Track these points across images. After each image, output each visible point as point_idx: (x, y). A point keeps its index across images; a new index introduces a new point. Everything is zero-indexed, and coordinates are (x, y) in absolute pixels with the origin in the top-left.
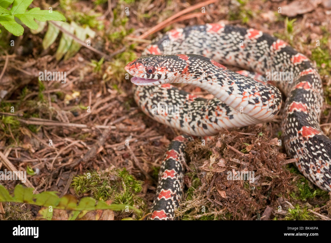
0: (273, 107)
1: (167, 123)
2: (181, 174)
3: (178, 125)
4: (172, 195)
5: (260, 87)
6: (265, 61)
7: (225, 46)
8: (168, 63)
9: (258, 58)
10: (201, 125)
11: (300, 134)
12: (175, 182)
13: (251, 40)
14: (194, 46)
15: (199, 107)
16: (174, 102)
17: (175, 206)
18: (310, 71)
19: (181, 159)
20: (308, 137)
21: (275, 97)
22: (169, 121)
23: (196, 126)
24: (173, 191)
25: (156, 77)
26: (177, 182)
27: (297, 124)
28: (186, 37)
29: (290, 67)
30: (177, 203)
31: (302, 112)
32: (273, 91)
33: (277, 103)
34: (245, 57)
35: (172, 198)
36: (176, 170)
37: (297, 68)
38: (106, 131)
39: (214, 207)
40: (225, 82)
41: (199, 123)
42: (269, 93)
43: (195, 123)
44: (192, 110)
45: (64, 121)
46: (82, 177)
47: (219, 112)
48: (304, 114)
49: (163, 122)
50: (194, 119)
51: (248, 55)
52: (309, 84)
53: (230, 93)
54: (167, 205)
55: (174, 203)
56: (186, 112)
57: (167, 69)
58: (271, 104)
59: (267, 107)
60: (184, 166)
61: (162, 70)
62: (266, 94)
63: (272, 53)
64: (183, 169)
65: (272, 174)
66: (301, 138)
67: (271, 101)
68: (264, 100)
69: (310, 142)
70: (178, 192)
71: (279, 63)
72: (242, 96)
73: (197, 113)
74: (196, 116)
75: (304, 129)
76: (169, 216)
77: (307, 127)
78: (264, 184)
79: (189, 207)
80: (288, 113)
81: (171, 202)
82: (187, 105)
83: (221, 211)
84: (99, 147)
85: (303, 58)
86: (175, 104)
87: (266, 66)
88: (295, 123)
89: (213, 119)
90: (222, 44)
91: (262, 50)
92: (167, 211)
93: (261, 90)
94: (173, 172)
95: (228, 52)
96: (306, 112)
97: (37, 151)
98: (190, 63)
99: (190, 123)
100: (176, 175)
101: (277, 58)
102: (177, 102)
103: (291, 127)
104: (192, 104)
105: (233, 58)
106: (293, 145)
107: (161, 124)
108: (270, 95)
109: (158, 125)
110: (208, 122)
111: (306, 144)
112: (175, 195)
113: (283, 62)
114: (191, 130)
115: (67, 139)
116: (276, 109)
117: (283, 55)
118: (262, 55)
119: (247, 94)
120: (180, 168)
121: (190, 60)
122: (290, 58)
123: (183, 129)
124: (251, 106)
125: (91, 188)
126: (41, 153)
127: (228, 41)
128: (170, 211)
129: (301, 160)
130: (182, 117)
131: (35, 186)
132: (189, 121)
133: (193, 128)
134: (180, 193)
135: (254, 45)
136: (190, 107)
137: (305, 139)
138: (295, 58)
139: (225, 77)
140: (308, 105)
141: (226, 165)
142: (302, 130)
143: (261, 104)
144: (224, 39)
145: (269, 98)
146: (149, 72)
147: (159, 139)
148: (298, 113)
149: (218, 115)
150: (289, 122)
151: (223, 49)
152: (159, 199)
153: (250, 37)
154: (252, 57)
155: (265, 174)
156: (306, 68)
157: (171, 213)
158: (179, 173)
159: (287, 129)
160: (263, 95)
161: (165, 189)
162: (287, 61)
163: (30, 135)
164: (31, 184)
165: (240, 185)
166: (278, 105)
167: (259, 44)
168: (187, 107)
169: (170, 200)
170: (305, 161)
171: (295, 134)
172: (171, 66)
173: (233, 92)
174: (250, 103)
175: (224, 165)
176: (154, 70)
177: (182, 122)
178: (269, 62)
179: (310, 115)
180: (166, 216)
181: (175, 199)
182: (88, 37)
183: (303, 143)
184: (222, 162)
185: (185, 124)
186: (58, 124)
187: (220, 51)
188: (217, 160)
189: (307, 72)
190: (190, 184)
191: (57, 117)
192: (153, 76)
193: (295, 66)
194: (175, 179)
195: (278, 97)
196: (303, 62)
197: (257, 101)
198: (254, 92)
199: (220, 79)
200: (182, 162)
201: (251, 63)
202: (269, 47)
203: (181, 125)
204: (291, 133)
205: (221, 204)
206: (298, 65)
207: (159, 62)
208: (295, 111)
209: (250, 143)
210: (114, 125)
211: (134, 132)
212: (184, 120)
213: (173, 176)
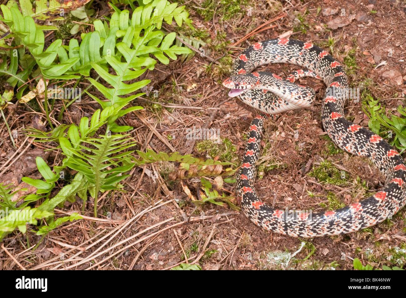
0: (310, 100)
1: (251, 105)
2: (259, 139)
3: (258, 108)
4: (254, 153)
5: (302, 90)
6: (315, 64)
7: (289, 53)
8: (247, 79)
9: (310, 61)
10: (270, 108)
11: (330, 117)
12: (255, 145)
13: (306, 50)
14: (269, 53)
15: (269, 97)
16: (255, 93)
17: (256, 160)
18: (341, 74)
19: (259, 130)
20: (334, 119)
21: (311, 95)
22: (253, 104)
23: (268, 108)
24: (254, 151)
25: (241, 88)
26: (257, 145)
27: (329, 110)
28: (264, 48)
29: (329, 69)
30: (257, 158)
31: (333, 102)
32: (309, 92)
33: (312, 98)
34: (302, 60)
35: (254, 155)
36: (256, 137)
37: (333, 71)
38: (215, 112)
39: (278, 160)
40: (281, 88)
41: (269, 106)
42: (307, 93)
43: (267, 107)
44: (265, 99)
45: (188, 105)
46: (202, 143)
47: (280, 101)
48: (334, 104)
49: (249, 104)
50: (266, 104)
51: (304, 59)
52: (339, 83)
53: (284, 94)
54: (251, 159)
55: (255, 158)
56: (262, 100)
57: (246, 83)
58: (308, 99)
59: (306, 100)
60: (261, 134)
61: (244, 84)
62: (305, 94)
63: (319, 59)
64: (260, 136)
65: (313, 141)
66: (331, 119)
67: (308, 97)
68: (304, 97)
69: (336, 122)
70: (257, 151)
71: (323, 66)
72: (291, 95)
73: (268, 101)
74: (268, 103)
75: (333, 114)
76: (252, 166)
77: (335, 113)
78: (307, 147)
79: (263, 160)
80: (325, 103)
81: (253, 158)
82: (263, 95)
83: (282, 163)
84: (210, 122)
85: (337, 64)
86: (256, 94)
87: (315, 67)
88: (328, 110)
89: (277, 105)
90: (288, 52)
91: (313, 57)
92: (251, 163)
93: (302, 91)
94: (254, 139)
95: (291, 57)
96: (335, 103)
97: (172, 124)
98: (260, 78)
99: (264, 106)
100: (256, 141)
101: (322, 63)
102: (257, 93)
103: (326, 112)
104: (265, 95)
105: (295, 60)
106: (326, 123)
107: (248, 106)
108: (307, 94)
109: (246, 106)
110: (274, 106)
111: (333, 123)
112: (255, 153)
113: (325, 65)
114: (265, 110)
115: (190, 116)
116: (312, 101)
117: (326, 61)
118: (313, 60)
119: (294, 94)
120: (259, 136)
121: (260, 76)
122: (330, 63)
123: (260, 109)
124: (296, 101)
125: (207, 149)
126: (174, 126)
127: (292, 50)
128: (252, 163)
129: (331, 132)
130: (260, 103)
131: (173, 146)
132: (264, 105)
133: (266, 109)
134: (259, 151)
135: (308, 53)
136: (264, 97)
137: (333, 120)
138: (333, 64)
139: (281, 84)
140: (337, 98)
141: (286, 136)
142: (331, 114)
143: (302, 99)
144: (289, 49)
145: (307, 96)
146: (236, 85)
147: (246, 116)
148: (330, 103)
149: (280, 103)
150: (325, 109)
151: (288, 55)
152: (246, 156)
153: (305, 48)
154: (307, 61)
155: (308, 141)
156: (339, 71)
157: (253, 164)
158: (258, 139)
159: (324, 113)
160: (303, 94)
161: (250, 150)
162: (328, 66)
163: (168, 114)
164: (171, 145)
165: (293, 148)
166: (313, 99)
167: (311, 53)
168: (262, 97)
169: (253, 157)
170: (333, 133)
171: (328, 117)
172: (249, 81)
173: (286, 93)
174: (295, 99)
175: (284, 136)
176: (239, 84)
177: (260, 105)
178: (317, 65)
179: (338, 104)
180: (250, 166)
181: (255, 155)
182: (200, 46)
183: (332, 122)
184: (283, 134)
185: (262, 107)
186: (185, 107)
187: (287, 56)
188: (280, 133)
189: (339, 75)
190: (265, 146)
191: (184, 103)
192: (239, 87)
193: (332, 69)
194: (255, 143)
195: (313, 94)
196: (337, 67)
197: (299, 97)
198: (298, 93)
199: (278, 86)
200: (260, 132)
201: (306, 64)
202: (317, 56)
203: (260, 108)
204: (326, 116)
205: (282, 159)
206: (334, 69)
207: (242, 79)
208: (328, 102)
209: (299, 123)
210: (218, 107)
211: (231, 111)
212: (261, 104)
213: (254, 142)
